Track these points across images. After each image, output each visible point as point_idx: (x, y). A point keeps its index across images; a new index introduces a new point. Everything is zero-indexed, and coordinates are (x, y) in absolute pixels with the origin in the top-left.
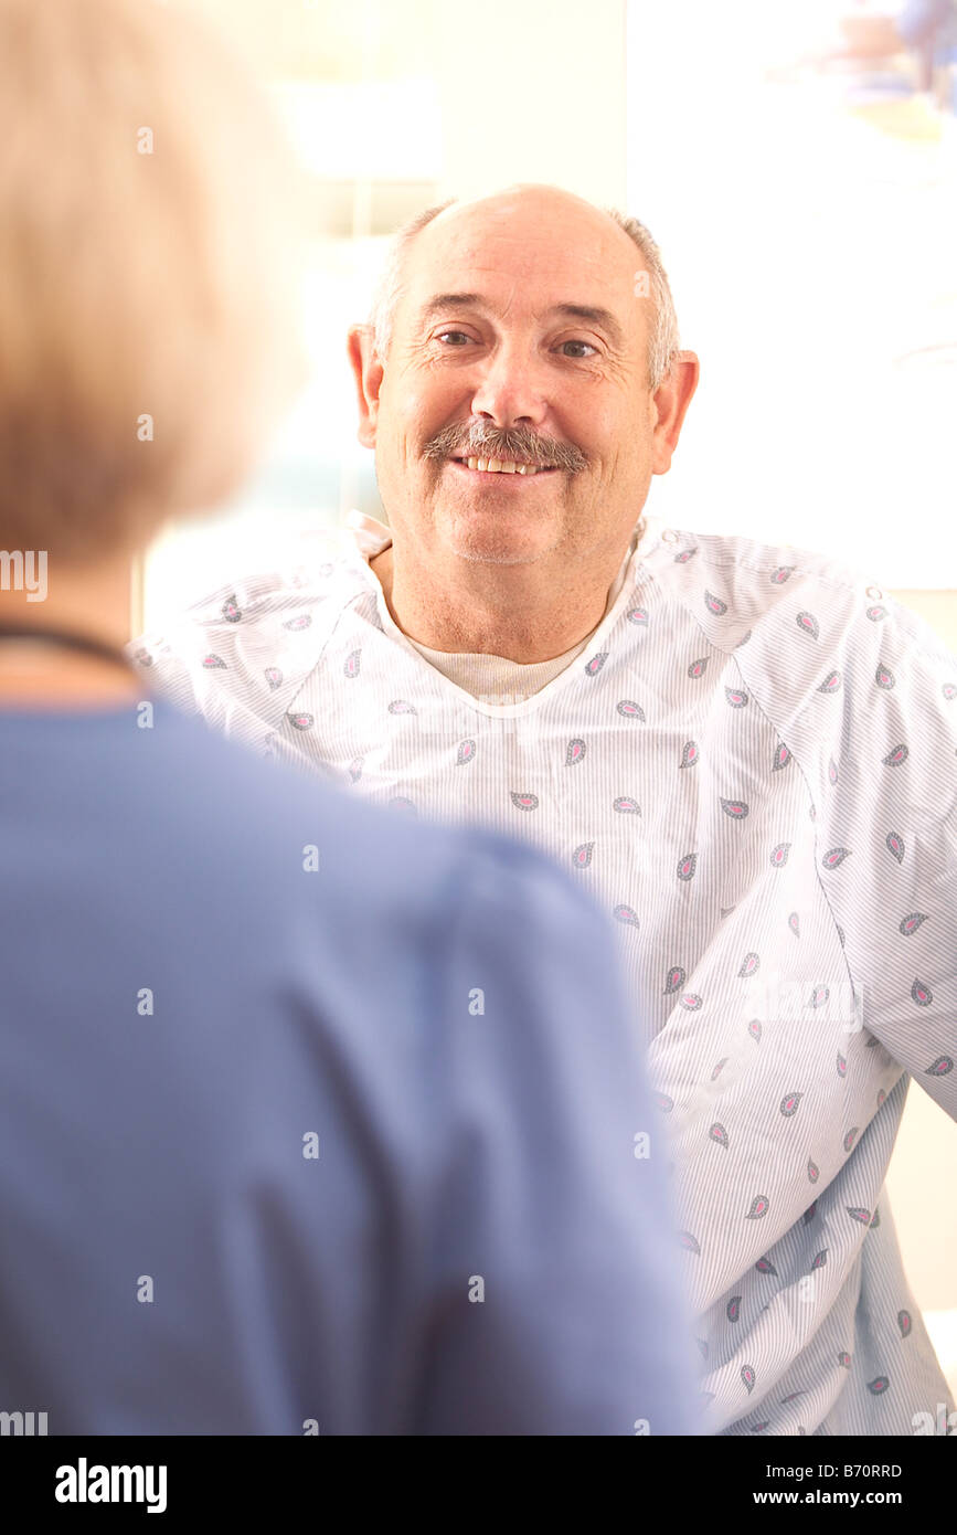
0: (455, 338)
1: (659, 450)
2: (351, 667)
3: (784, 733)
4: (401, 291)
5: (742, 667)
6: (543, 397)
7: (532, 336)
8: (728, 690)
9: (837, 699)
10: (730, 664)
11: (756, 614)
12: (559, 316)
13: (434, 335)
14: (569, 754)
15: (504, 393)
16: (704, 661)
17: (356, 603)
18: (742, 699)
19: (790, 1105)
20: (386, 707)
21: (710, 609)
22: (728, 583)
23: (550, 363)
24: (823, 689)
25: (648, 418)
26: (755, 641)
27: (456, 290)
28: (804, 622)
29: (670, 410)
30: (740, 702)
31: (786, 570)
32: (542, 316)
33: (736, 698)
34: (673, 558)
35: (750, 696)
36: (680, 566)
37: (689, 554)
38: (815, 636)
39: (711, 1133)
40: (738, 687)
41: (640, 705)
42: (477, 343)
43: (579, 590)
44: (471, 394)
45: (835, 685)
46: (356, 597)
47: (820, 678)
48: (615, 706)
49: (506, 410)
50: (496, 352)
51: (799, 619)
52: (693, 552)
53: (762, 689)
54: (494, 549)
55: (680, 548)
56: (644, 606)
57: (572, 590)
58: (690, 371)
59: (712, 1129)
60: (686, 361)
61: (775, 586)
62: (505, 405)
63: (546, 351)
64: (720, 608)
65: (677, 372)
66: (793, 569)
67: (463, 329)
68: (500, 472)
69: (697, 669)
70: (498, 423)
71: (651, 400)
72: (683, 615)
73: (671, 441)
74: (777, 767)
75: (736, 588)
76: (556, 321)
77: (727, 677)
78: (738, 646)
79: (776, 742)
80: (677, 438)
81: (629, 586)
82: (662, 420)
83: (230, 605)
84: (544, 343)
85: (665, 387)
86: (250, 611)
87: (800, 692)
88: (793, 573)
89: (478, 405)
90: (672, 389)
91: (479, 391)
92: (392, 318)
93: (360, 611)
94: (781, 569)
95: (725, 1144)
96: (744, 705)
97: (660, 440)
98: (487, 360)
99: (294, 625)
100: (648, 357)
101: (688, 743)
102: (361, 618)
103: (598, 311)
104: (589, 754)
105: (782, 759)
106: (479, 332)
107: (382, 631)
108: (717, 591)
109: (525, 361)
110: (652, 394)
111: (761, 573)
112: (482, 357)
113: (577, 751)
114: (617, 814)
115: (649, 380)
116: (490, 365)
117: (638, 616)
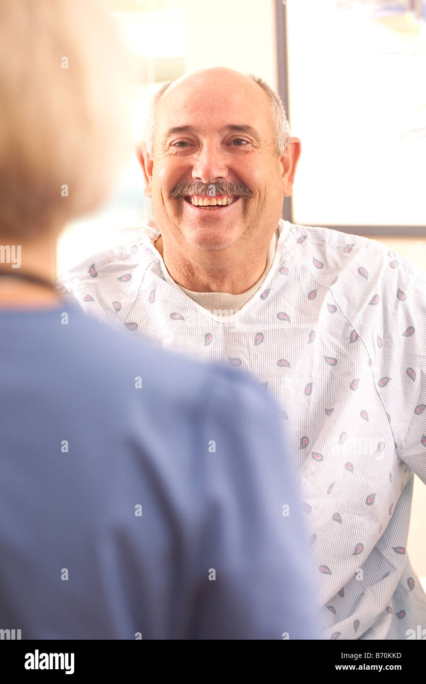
0: (182, 144)
1: (286, 184)
2: (152, 298)
3: (355, 325)
4: (156, 125)
5: (334, 295)
6: (225, 165)
7: (217, 140)
8: (328, 305)
9: (379, 308)
10: (329, 292)
11: (338, 268)
12: (228, 130)
13: (172, 144)
14: (256, 340)
15: (206, 168)
16: (315, 291)
17: (151, 267)
18: (334, 309)
19: (370, 501)
20: (169, 316)
21: (316, 266)
22: (323, 253)
23: (227, 151)
24: (371, 303)
25: (278, 169)
26: (339, 281)
27: (179, 124)
28: (362, 272)
29: (289, 166)
30: (333, 310)
31: (350, 246)
32: (220, 131)
33: (332, 309)
34: (296, 241)
35: (338, 308)
36: (300, 245)
37: (303, 238)
38: (366, 278)
39: (333, 518)
40: (332, 303)
41: (288, 314)
42: (191, 145)
43: (254, 254)
44: (191, 168)
45: (377, 301)
46: (151, 264)
47: (370, 298)
48: (276, 315)
49: (208, 175)
50: (201, 149)
51: (359, 270)
52: (305, 237)
53: (343, 304)
54: (212, 243)
55: (299, 236)
56: (286, 266)
57: (251, 254)
58: (297, 147)
59: (334, 516)
60: (294, 142)
61: (346, 254)
62: (207, 174)
63: (225, 146)
64: (321, 265)
65: (291, 148)
66: (353, 245)
67: (185, 140)
68: (209, 206)
69: (312, 295)
70: (204, 181)
71: (279, 161)
72: (304, 269)
73: (291, 180)
74: (352, 341)
75: (328, 256)
76: (226, 132)
77: (328, 299)
78: (332, 284)
79: (351, 329)
80: (294, 178)
81: (278, 255)
82: (286, 170)
83: (92, 270)
84: (223, 142)
85: (286, 155)
86: (101, 271)
87: (361, 306)
88: (353, 247)
89: (195, 174)
90: (289, 156)
91: (195, 167)
92: (153, 138)
93: (153, 270)
94: (347, 246)
95: (340, 521)
96: (335, 312)
97: (286, 179)
98: (197, 153)
99: (123, 279)
100: (274, 142)
101: (312, 332)
102: (154, 275)
103: (245, 127)
104: (265, 340)
105: (354, 338)
106: (192, 141)
107: (164, 279)
108: (319, 258)
109: (215, 152)
110: (280, 158)
111: (338, 248)
112: (195, 152)
113: (259, 338)
114: (279, 367)
115: (277, 152)
116: (199, 155)
117: (284, 271)
